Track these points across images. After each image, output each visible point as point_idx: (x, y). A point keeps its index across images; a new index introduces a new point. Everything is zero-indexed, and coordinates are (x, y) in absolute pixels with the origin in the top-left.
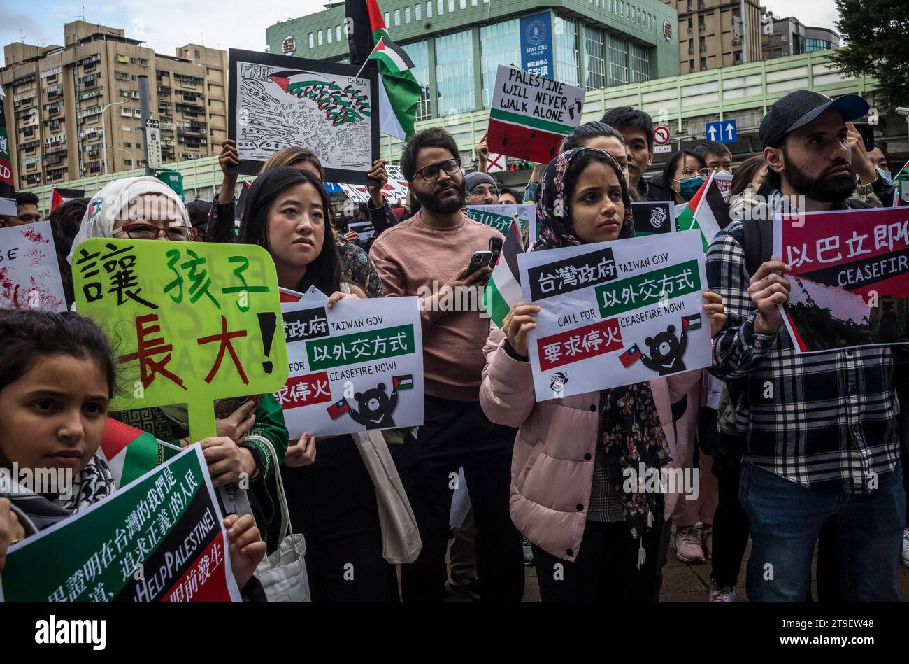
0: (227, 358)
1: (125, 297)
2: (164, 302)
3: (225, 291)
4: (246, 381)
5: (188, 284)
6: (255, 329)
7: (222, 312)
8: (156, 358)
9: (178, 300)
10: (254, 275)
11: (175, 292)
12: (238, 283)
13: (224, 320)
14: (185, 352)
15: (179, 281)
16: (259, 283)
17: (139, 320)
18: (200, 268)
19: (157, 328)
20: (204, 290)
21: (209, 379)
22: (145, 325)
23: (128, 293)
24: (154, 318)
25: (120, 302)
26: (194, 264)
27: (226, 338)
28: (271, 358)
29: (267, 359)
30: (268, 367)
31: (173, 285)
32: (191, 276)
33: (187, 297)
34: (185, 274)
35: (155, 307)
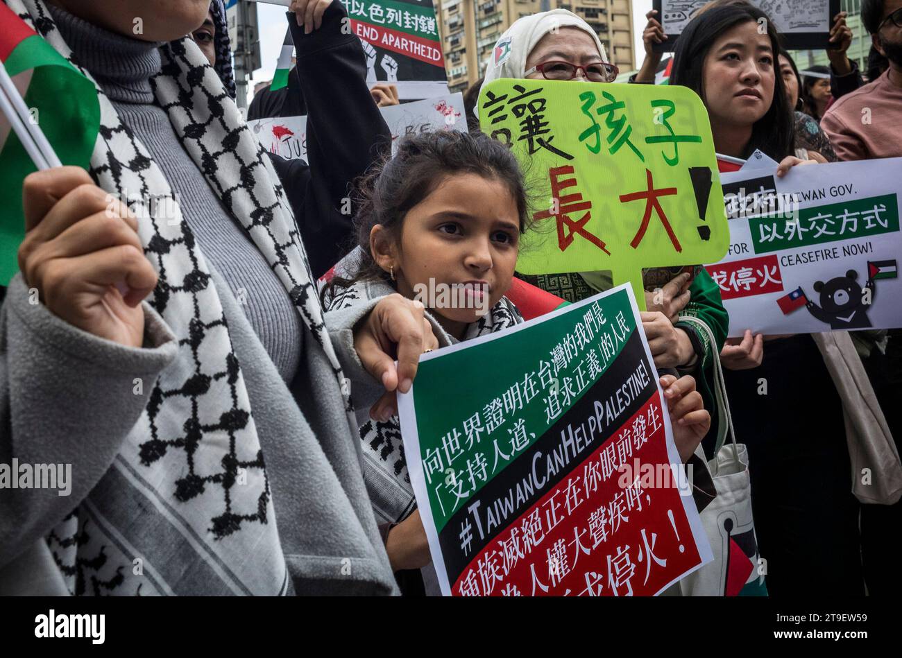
0: (655, 218)
1: (536, 145)
2: (579, 151)
3: (649, 140)
4: (678, 248)
5: (606, 131)
6: (686, 187)
7: (647, 165)
8: (575, 216)
9: (596, 150)
10: (682, 121)
11: (591, 140)
12: (664, 132)
13: (649, 175)
14: (606, 210)
15: (595, 128)
16: (688, 132)
17: (554, 172)
18: (618, 114)
19: (573, 182)
20: (625, 138)
21: (635, 244)
22: (561, 178)
23: (540, 141)
24: (569, 170)
25: (532, 151)
26: (611, 108)
27: (652, 196)
28: (706, 223)
29: (702, 223)
30: (704, 233)
31: (588, 132)
32: (609, 122)
33: (606, 147)
34: (601, 120)
35: (570, 157)
